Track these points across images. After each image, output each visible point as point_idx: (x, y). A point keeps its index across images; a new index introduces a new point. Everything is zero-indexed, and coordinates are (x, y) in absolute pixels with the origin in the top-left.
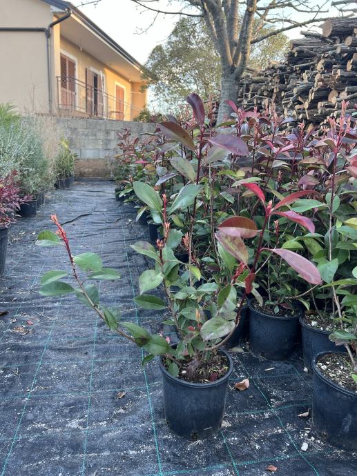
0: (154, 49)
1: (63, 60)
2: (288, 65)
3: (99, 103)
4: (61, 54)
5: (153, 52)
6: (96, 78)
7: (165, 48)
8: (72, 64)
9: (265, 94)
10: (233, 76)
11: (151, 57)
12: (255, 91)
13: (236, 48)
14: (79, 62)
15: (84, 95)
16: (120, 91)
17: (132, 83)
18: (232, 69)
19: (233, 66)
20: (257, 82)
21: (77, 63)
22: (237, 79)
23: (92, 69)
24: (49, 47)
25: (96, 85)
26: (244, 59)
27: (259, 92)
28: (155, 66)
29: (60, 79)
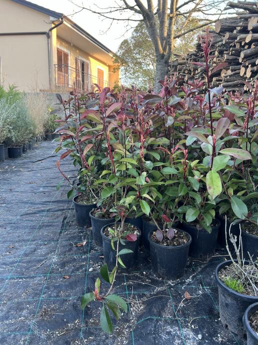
0: (122, 43)
1: (59, 52)
2: (198, 52)
3: (85, 81)
4: (58, 48)
5: (122, 44)
6: (83, 64)
7: (130, 42)
8: (66, 55)
9: (186, 72)
10: (164, 61)
11: (121, 48)
12: (180, 70)
13: (165, 41)
14: (70, 54)
15: (74, 76)
16: (100, 73)
17: (109, 67)
18: (163, 56)
19: (163, 54)
20: (181, 64)
21: (69, 54)
22: (166, 62)
23: (80, 58)
24: (49, 45)
25: (83, 70)
26: (170, 48)
27: (182, 71)
28: (124, 54)
29: (56, 66)
